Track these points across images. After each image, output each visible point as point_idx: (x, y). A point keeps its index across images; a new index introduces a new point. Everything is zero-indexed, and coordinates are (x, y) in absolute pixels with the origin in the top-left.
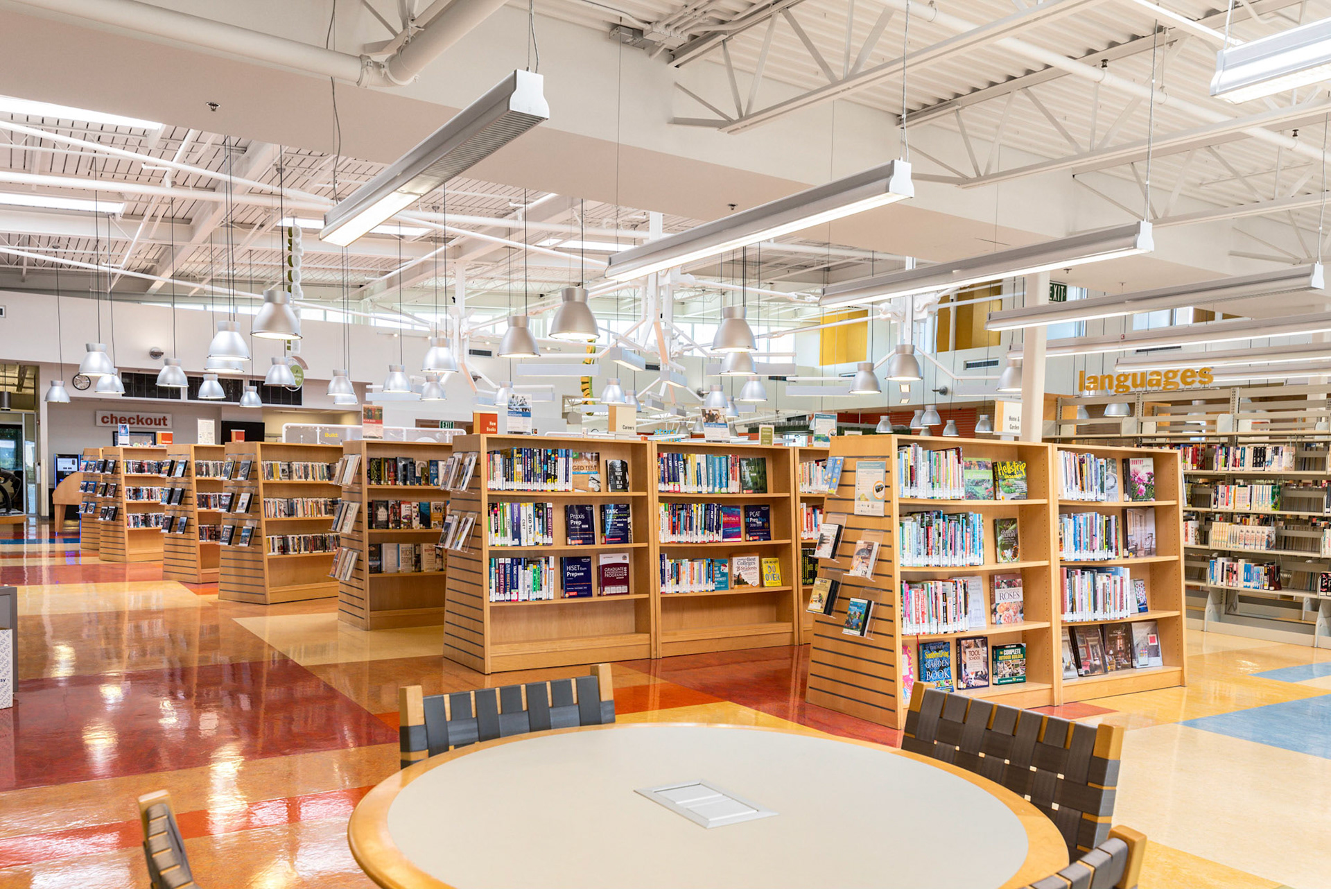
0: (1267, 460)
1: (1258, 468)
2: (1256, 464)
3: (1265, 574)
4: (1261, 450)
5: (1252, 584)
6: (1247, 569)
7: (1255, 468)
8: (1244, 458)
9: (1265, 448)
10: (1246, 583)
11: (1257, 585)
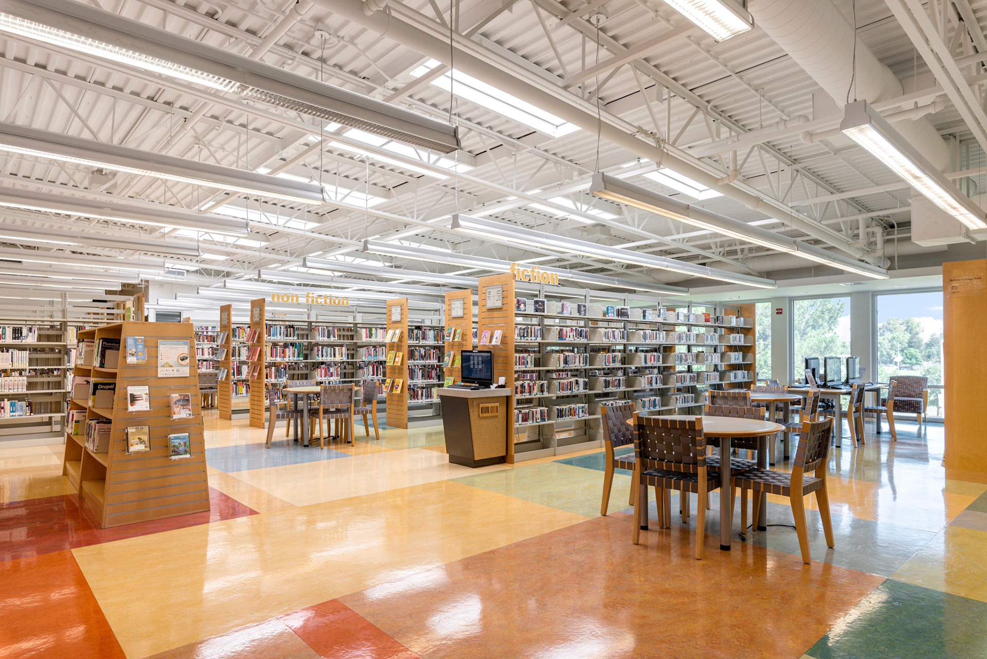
0: (23, 335)
1: (17, 341)
2: (14, 338)
3: (27, 406)
4: (18, 329)
5: (17, 414)
6: (12, 405)
7: (14, 341)
8: (5, 334)
9: (21, 328)
10: (12, 414)
11: (21, 414)
